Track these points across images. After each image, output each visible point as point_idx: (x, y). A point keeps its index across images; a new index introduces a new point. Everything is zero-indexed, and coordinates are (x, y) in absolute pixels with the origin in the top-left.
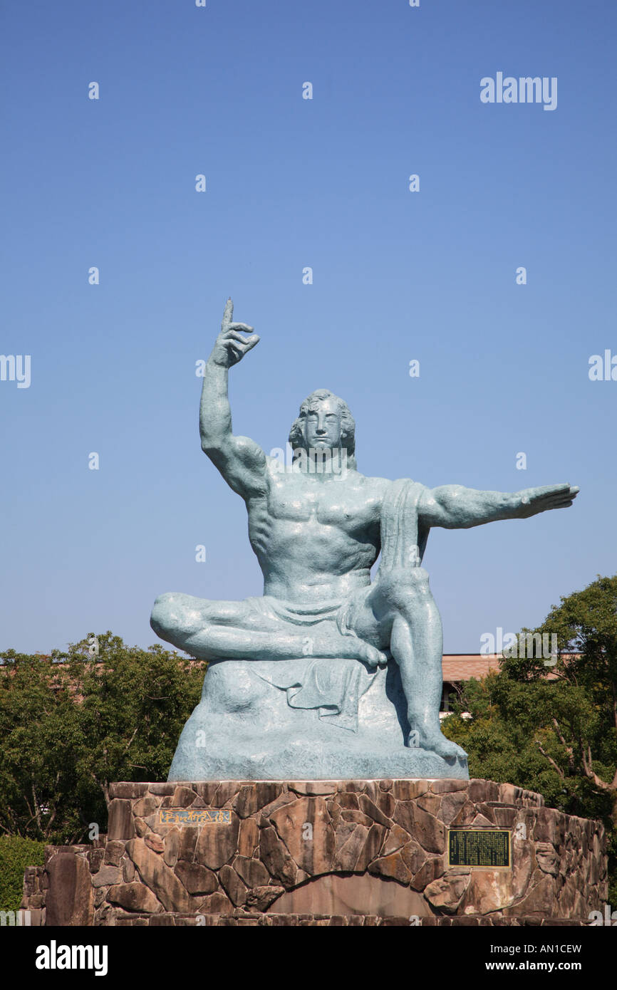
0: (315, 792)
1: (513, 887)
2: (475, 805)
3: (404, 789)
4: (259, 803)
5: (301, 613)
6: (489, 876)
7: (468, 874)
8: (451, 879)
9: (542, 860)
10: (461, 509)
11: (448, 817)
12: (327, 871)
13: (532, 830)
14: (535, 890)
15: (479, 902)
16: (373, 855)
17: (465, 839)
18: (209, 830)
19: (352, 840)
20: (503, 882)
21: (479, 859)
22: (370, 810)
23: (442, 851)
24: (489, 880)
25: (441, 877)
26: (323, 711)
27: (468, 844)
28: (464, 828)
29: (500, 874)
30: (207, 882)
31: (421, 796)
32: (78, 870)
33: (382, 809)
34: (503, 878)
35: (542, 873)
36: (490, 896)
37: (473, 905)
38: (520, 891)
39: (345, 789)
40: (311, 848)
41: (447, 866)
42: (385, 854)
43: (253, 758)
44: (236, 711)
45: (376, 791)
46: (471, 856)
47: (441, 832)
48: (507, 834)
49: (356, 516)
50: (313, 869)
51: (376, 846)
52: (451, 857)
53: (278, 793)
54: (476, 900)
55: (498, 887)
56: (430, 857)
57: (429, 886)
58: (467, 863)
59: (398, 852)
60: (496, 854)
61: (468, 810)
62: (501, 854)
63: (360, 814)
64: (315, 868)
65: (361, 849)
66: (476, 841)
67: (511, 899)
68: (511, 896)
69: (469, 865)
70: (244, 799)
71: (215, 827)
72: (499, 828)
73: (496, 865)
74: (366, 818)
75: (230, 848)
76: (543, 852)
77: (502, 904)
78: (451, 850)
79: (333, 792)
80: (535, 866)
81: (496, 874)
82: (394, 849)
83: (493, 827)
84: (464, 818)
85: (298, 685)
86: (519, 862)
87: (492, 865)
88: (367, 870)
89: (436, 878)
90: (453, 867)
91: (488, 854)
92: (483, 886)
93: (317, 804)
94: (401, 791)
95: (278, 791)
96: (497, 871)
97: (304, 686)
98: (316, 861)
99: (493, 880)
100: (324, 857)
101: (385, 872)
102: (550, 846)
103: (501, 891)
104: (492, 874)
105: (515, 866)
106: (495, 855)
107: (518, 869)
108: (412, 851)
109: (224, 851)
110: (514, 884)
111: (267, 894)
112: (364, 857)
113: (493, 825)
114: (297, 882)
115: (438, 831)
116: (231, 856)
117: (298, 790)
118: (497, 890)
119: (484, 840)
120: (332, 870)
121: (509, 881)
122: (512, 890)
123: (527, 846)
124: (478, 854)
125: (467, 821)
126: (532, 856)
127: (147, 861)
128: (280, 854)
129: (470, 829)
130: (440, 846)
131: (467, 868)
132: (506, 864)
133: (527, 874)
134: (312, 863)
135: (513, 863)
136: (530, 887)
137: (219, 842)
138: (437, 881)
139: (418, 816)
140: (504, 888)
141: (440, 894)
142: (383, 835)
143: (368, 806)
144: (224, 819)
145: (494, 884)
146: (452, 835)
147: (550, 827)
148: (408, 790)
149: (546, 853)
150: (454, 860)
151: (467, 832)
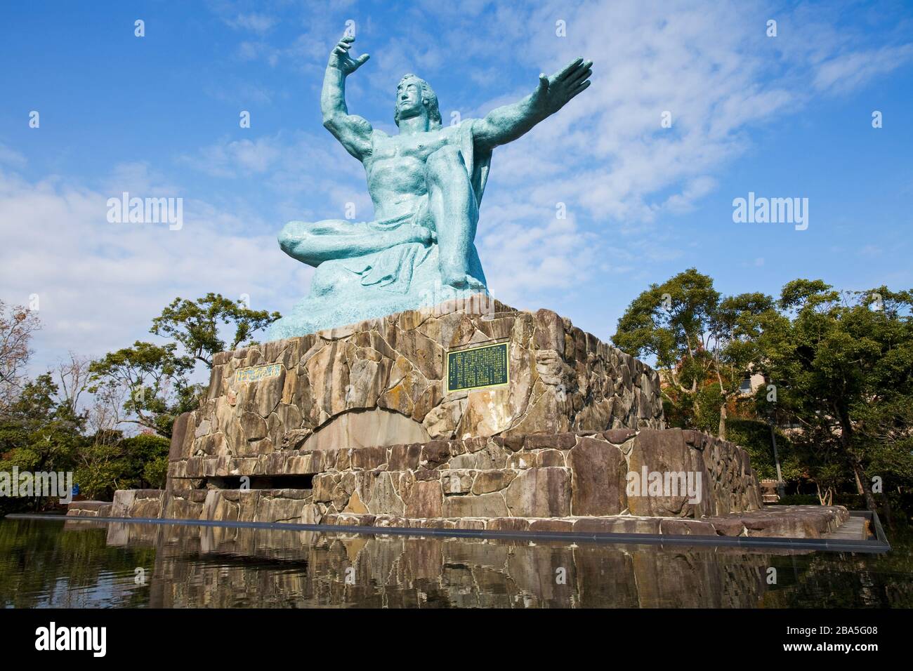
0: (338, 336)
1: (510, 406)
2: (472, 321)
3: (408, 319)
4: (299, 354)
5: (388, 223)
6: (485, 396)
7: (466, 397)
8: (447, 405)
9: (543, 369)
11: (446, 340)
12: (342, 410)
13: (532, 338)
14: (535, 407)
15: (476, 428)
16: (380, 390)
17: (463, 361)
18: (265, 382)
19: (364, 376)
20: (499, 400)
21: (476, 379)
22: (380, 346)
23: (440, 376)
24: (486, 401)
25: (439, 404)
26: (384, 283)
27: (466, 364)
28: (462, 348)
29: (497, 392)
30: (259, 428)
31: (423, 322)
32: (188, 424)
33: (389, 342)
34: (500, 397)
35: (543, 386)
36: (487, 420)
37: (469, 432)
38: (518, 410)
39: (361, 330)
40: (330, 389)
41: (445, 391)
42: (390, 387)
45: (385, 325)
46: (469, 377)
47: (439, 356)
48: (504, 347)
49: (428, 146)
50: (331, 409)
51: (382, 380)
52: (450, 381)
53: (312, 343)
54: (473, 425)
55: (494, 408)
56: (429, 383)
57: (428, 416)
58: (465, 386)
59: (401, 383)
60: (494, 371)
61: (466, 327)
62: (499, 371)
63: (371, 351)
64: (333, 407)
65: (370, 385)
66: (474, 361)
67: (508, 420)
68: (508, 417)
69: (468, 387)
70: (290, 352)
71: (268, 381)
72: (495, 341)
73: (494, 384)
74: (376, 353)
75: (276, 396)
76: (544, 359)
77: (500, 427)
78: (450, 374)
79: (352, 333)
80: (534, 379)
81: (492, 393)
82: (398, 380)
83: (490, 341)
84: (462, 337)
85: (369, 268)
86: (516, 375)
87: (490, 384)
88: (376, 405)
89: (434, 405)
90: (451, 391)
91: (485, 372)
92: (479, 409)
93: (338, 347)
94: (406, 321)
95: (312, 341)
96: (493, 390)
97: (374, 269)
98: (333, 401)
99: (489, 400)
100: (340, 396)
101: (390, 406)
102: (553, 353)
103: (498, 412)
104: (489, 394)
105: (513, 381)
106: (493, 373)
107: (515, 384)
108: (414, 379)
109: (272, 401)
110: (512, 402)
111: (296, 436)
112: (372, 392)
113: (490, 339)
114: (320, 423)
115: (437, 355)
116: (276, 403)
117: (326, 337)
118: (493, 411)
119: (481, 357)
120: (347, 409)
121: (506, 399)
122: (510, 408)
123: (526, 357)
124: (476, 374)
125: (465, 340)
126: (532, 367)
127: (224, 414)
128: (309, 398)
129: (468, 348)
130: (438, 370)
131: (464, 392)
132: (505, 381)
133: (526, 389)
134: (331, 403)
135: (511, 378)
136: (530, 404)
137: (269, 392)
138: (435, 409)
139: (421, 344)
140: (500, 408)
141: (437, 422)
142: (390, 368)
143: (377, 340)
144: (276, 372)
145: (491, 405)
146: (452, 357)
147: (551, 331)
148: (412, 320)
149: (546, 362)
150: (453, 386)
151: (466, 352)
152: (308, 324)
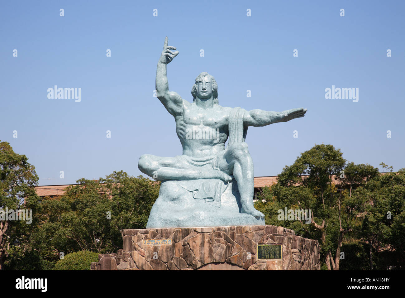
0: (204, 231)
1: (283, 267)
2: (268, 235)
3: (239, 230)
4: (182, 236)
5: (198, 161)
6: (274, 262)
7: (265, 262)
8: (258, 264)
9: (294, 256)
10: (260, 119)
11: (257, 240)
12: (210, 262)
13: (290, 245)
14: (291, 268)
16: (228, 256)
18: (163, 247)
19: (220, 250)
20: (279, 264)
21: (269, 256)
22: (226, 239)
23: (255, 253)
25: (255, 263)
26: (207, 200)
27: (265, 250)
28: (263, 244)
29: (278, 262)
30: (163, 267)
31: (246, 232)
32: (112, 263)
33: (231, 238)
35: (294, 261)
38: (286, 268)
39: (216, 230)
40: (203, 254)
41: (257, 259)
42: (233, 255)
43: (180, 219)
44: (173, 201)
45: (229, 231)
46: (266, 255)
47: (254, 246)
48: (280, 246)
49: (219, 123)
50: (204, 262)
51: (229, 252)
52: (258, 256)
55: (277, 267)
56: (250, 256)
57: (250, 267)
58: (265, 258)
59: (238, 254)
60: (276, 254)
61: (265, 237)
62: (278, 254)
63: (222, 240)
65: (223, 253)
66: (268, 249)
70: (176, 235)
71: (166, 246)
72: (277, 244)
73: (276, 258)
74: (225, 241)
75: (171, 254)
78: (259, 253)
79: (212, 231)
80: (292, 258)
81: (276, 262)
82: (236, 253)
84: (264, 241)
85: (197, 190)
86: (285, 257)
87: (275, 258)
88: (225, 261)
89: (253, 264)
90: (259, 259)
91: (273, 254)
92: (271, 267)
93: (205, 236)
94: (238, 230)
95: (190, 232)
97: (199, 190)
98: (205, 258)
99: (275, 264)
100: (209, 257)
101: (233, 262)
102: (297, 250)
104: (275, 262)
106: (276, 255)
107: (285, 260)
108: (243, 254)
109: (169, 255)
110: (283, 265)
112: (224, 256)
113: (275, 243)
114: (198, 267)
115: (253, 245)
116: (172, 257)
117: (198, 231)
119: (271, 249)
120: (212, 262)
121: (281, 264)
123: (289, 251)
124: (269, 254)
125: (265, 242)
126: (291, 254)
127: (139, 260)
128: (191, 256)
129: (266, 244)
130: (254, 251)
131: (265, 260)
132: (280, 258)
133: (288, 262)
135: (283, 257)
136: (290, 266)
137: (167, 252)
139: (246, 240)
140: (279, 267)
142: (232, 248)
143: (225, 236)
144: (169, 243)
146: (259, 247)
147: (297, 243)
148: (241, 230)
149: (296, 253)
150: (260, 257)
151: (265, 246)
152: (178, 220)
